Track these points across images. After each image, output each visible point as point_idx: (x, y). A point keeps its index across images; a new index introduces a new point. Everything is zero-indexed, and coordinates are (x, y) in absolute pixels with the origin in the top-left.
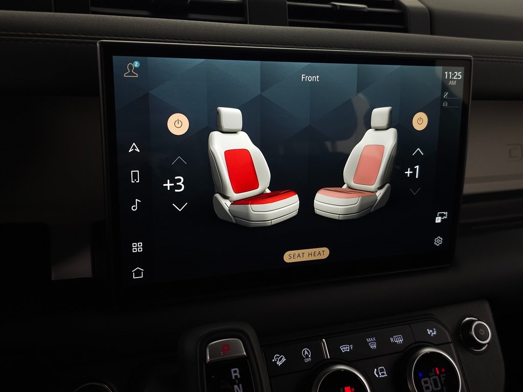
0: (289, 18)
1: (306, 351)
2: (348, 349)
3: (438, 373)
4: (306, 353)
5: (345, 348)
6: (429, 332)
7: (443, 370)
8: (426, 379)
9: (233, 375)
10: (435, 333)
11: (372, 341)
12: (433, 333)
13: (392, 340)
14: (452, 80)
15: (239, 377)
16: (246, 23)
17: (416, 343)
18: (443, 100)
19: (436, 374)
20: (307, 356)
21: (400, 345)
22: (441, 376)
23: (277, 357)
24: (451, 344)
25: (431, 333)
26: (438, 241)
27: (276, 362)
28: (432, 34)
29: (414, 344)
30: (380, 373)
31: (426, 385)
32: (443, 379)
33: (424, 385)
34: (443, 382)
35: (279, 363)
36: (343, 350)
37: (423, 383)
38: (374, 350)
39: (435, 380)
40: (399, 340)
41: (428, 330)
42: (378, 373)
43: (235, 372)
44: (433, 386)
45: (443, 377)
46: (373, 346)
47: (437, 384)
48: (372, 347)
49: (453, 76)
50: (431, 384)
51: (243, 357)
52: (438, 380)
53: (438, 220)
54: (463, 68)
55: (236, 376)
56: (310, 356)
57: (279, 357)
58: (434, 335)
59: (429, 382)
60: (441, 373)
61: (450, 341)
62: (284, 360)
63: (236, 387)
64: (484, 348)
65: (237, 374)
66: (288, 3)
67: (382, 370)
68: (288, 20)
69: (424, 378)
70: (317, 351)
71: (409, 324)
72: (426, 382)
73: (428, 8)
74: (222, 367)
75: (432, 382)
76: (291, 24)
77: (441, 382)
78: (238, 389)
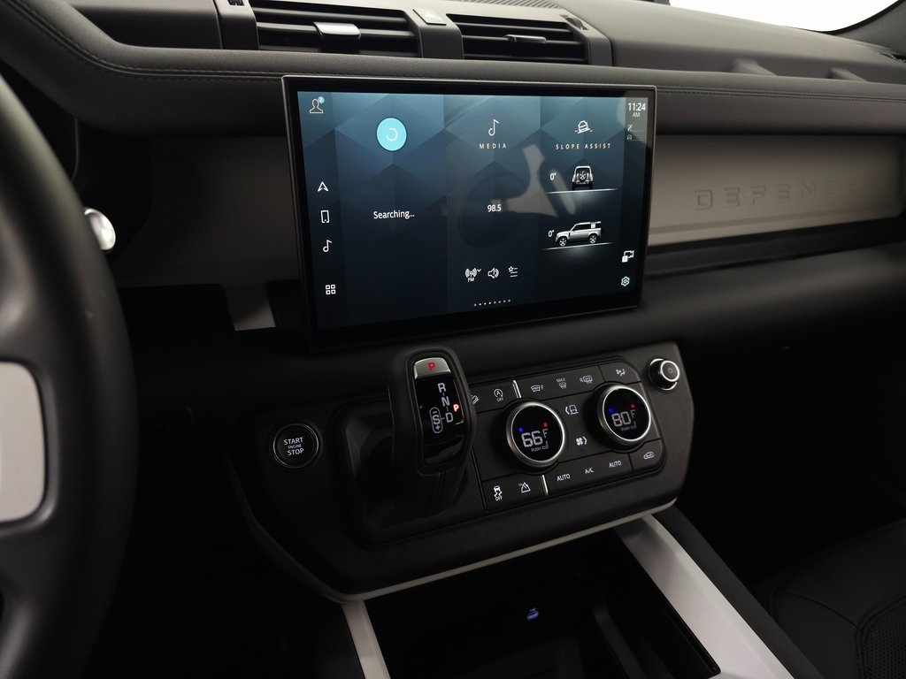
0: (465, 53)
1: (498, 392)
2: (538, 389)
3: (628, 409)
4: (498, 393)
5: (536, 388)
6: (618, 372)
7: (632, 406)
8: (616, 414)
9: (440, 389)
10: (624, 373)
11: (562, 382)
13: (581, 380)
14: (635, 111)
15: (445, 390)
16: (420, 57)
17: (605, 382)
18: (627, 133)
19: (626, 410)
20: (499, 396)
21: (590, 385)
22: (631, 411)
24: (641, 384)
25: (620, 374)
26: (625, 281)
28: (613, 65)
29: (603, 384)
30: (571, 411)
31: (617, 420)
32: (633, 414)
33: (615, 420)
34: (633, 417)
36: (534, 390)
37: (614, 418)
38: (565, 389)
39: (625, 415)
40: (588, 380)
41: (617, 370)
42: (569, 410)
43: (441, 386)
44: (624, 421)
45: (633, 412)
46: (564, 386)
47: (628, 419)
48: (562, 387)
49: (636, 108)
50: (621, 419)
51: (447, 374)
52: (628, 415)
53: (625, 259)
54: (646, 99)
55: (443, 390)
56: (502, 396)
58: (623, 375)
59: (619, 417)
60: (631, 409)
61: (639, 380)
62: (477, 399)
63: (443, 399)
64: (673, 387)
65: (444, 388)
66: (463, 36)
67: (573, 408)
68: (464, 55)
70: (509, 391)
71: (598, 365)
72: (616, 417)
73: (609, 38)
74: (430, 381)
75: (622, 417)
76: (466, 58)
77: (631, 417)
78: (445, 401)
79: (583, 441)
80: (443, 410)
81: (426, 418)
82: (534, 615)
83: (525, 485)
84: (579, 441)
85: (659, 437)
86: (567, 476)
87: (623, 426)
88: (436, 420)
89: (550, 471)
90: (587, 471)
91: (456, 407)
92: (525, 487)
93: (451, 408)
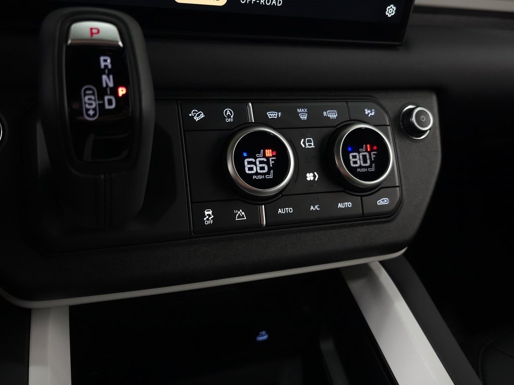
1: (228, 111)
2: (275, 116)
3: (369, 150)
4: (228, 113)
5: (272, 115)
6: (367, 112)
7: (375, 148)
8: (355, 154)
9: (103, 64)
10: (373, 114)
11: (303, 112)
12: (370, 114)
13: (325, 114)
15: (110, 66)
17: (350, 120)
19: (366, 151)
20: (229, 117)
21: (333, 120)
22: (372, 153)
23: (195, 112)
24: (389, 127)
25: (369, 114)
26: (391, 11)
27: (192, 117)
29: (348, 121)
30: (308, 144)
31: (354, 160)
32: (373, 156)
33: (352, 160)
34: (373, 160)
35: (197, 119)
36: (270, 116)
37: (351, 157)
38: (305, 121)
39: (364, 157)
40: (332, 115)
41: (366, 110)
42: (304, 143)
43: (105, 61)
44: (362, 162)
45: (374, 154)
46: (304, 117)
47: (367, 160)
48: (302, 118)
50: (360, 159)
52: (368, 157)
55: (106, 66)
56: (232, 117)
57: (197, 112)
58: (371, 115)
59: (358, 157)
60: (372, 150)
61: (388, 124)
62: (202, 116)
63: (104, 77)
64: (423, 136)
65: (108, 64)
67: (309, 141)
69: (353, 152)
70: (241, 114)
71: (347, 102)
72: (354, 157)
74: (91, 52)
75: (361, 157)
77: (370, 159)
78: (107, 81)
79: (315, 176)
80: (102, 92)
81: (75, 97)
82: (263, 337)
83: (241, 212)
84: (310, 177)
85: (398, 185)
86: (290, 210)
87: (361, 167)
88: (90, 102)
89: (272, 201)
90: (312, 208)
91: (122, 91)
92: (240, 214)
93: (114, 92)
